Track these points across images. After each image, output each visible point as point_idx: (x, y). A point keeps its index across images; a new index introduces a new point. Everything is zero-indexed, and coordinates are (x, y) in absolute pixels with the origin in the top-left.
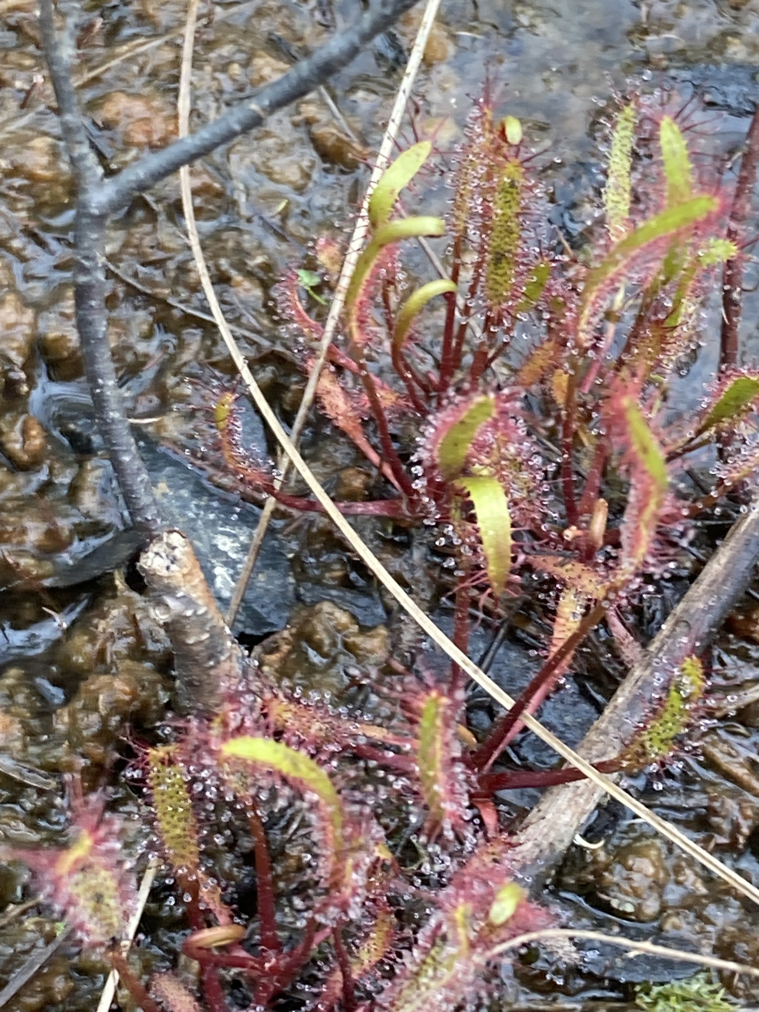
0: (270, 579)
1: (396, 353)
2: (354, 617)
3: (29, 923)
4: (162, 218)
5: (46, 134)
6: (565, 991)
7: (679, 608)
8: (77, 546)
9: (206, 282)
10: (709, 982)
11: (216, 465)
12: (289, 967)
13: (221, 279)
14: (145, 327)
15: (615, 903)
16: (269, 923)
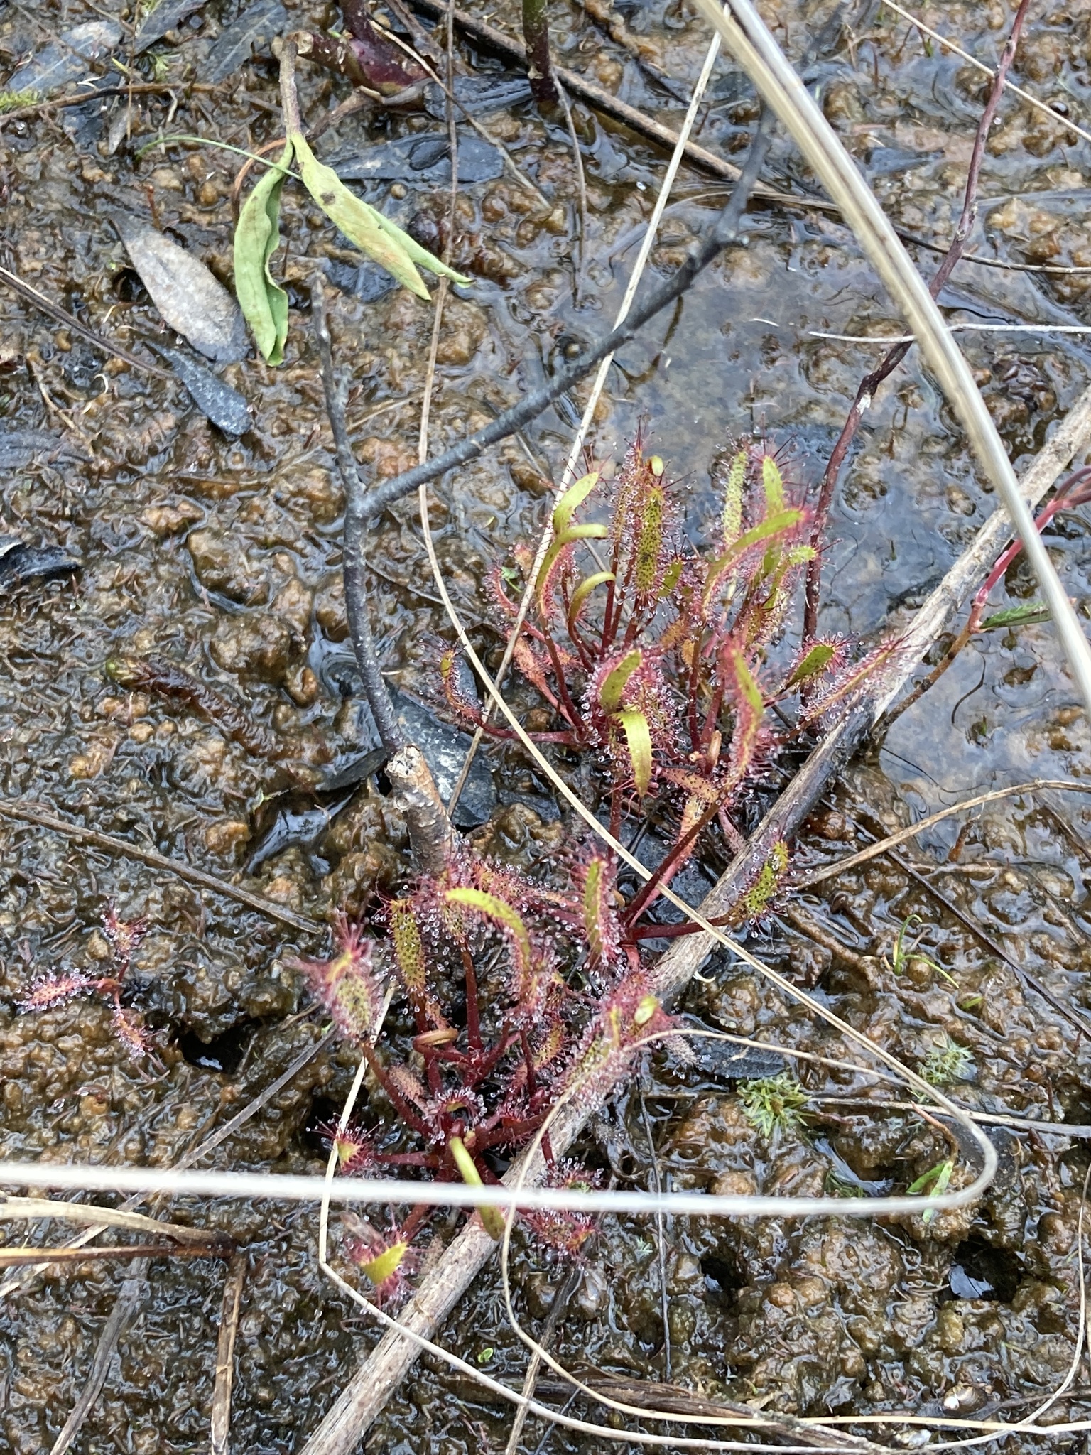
0: (478, 787)
1: (571, 628)
2: (538, 815)
3: (303, 1027)
4: (404, 528)
5: (321, 467)
6: (686, 1083)
7: (771, 812)
8: (340, 759)
9: (437, 574)
10: (790, 1078)
11: (440, 705)
12: (489, 1061)
13: (447, 573)
14: (391, 605)
15: (722, 1022)
16: (474, 1030)
